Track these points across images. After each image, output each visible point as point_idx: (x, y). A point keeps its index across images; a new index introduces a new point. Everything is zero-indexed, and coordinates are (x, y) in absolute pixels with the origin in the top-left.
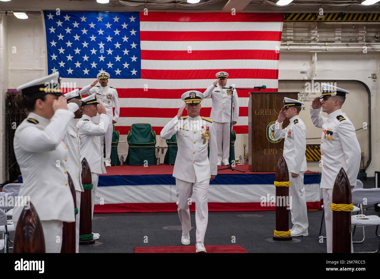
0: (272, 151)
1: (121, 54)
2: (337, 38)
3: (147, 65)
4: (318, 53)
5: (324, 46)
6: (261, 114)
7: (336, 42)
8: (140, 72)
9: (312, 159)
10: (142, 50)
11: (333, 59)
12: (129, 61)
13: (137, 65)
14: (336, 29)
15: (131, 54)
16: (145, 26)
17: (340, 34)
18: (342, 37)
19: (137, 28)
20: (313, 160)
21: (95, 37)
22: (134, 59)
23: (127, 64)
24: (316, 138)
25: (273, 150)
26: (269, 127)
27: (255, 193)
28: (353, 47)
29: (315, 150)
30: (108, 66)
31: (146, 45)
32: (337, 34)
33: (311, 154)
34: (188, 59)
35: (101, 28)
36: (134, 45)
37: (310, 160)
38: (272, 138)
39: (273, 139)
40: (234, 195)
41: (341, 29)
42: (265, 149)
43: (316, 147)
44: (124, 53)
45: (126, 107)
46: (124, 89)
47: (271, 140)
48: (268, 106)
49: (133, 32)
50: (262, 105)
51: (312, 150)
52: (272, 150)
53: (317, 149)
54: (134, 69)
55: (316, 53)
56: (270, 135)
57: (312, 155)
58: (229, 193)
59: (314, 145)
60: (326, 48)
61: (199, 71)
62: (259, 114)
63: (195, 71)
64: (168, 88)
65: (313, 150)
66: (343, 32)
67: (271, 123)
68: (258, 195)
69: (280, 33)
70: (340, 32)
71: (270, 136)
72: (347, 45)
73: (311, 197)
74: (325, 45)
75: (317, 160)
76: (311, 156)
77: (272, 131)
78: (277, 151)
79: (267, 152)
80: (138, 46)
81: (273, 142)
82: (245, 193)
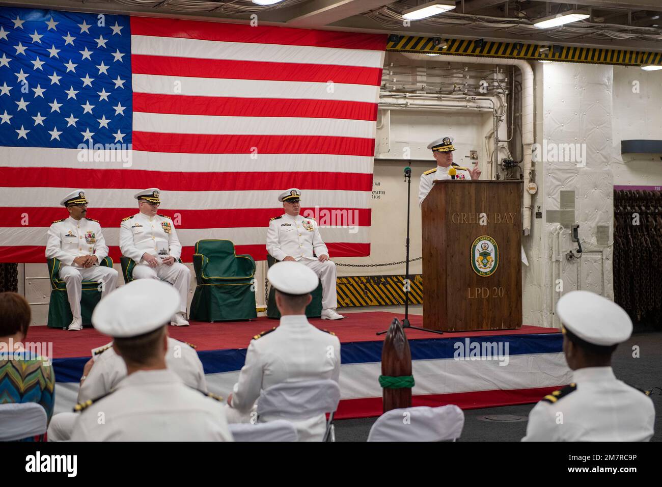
0: (481, 292)
1: (94, 99)
2: (419, 85)
3: (143, 122)
4: (392, 111)
5: (402, 98)
6: (462, 222)
7: (418, 92)
8: (131, 136)
9: (377, 303)
10: (136, 93)
11: (412, 123)
12: (110, 114)
13: (125, 123)
14: (418, 69)
15: (113, 100)
16: (142, 45)
17: (424, 79)
18: (428, 84)
19: (126, 47)
20: (378, 305)
21: (43, 63)
22: (119, 109)
23: (106, 119)
24: (383, 265)
25: (483, 288)
26: (475, 246)
27: (477, 373)
28: (448, 103)
29: (381, 286)
30: (67, 122)
31: (143, 83)
32: (419, 78)
33: (374, 292)
34: (222, 112)
35: (54, 43)
36: (119, 83)
37: (372, 304)
38: (480, 268)
39: (483, 268)
40: (443, 380)
41: (425, 70)
42: (469, 289)
43: (383, 280)
44: (100, 96)
45: (102, 206)
46: (99, 171)
47: (479, 271)
48: (473, 207)
49: (118, 56)
50: (463, 205)
51: (376, 287)
52: (481, 289)
53: (384, 284)
54: (119, 131)
55: (389, 111)
56: (477, 261)
57: (377, 296)
58: (435, 376)
59: (379, 277)
60: (407, 103)
61: (240, 136)
62: (459, 221)
63: (233, 136)
64: (183, 171)
65: (378, 286)
66: (429, 75)
67: (479, 239)
68: (483, 376)
69: (381, 70)
70: (424, 76)
71: (477, 264)
72: (439, 99)
73: (565, 376)
74: (405, 97)
75: (384, 304)
76: (375, 297)
77: (480, 253)
78: (488, 291)
79: (472, 294)
80: (128, 85)
81: (483, 275)
82: (461, 375)
